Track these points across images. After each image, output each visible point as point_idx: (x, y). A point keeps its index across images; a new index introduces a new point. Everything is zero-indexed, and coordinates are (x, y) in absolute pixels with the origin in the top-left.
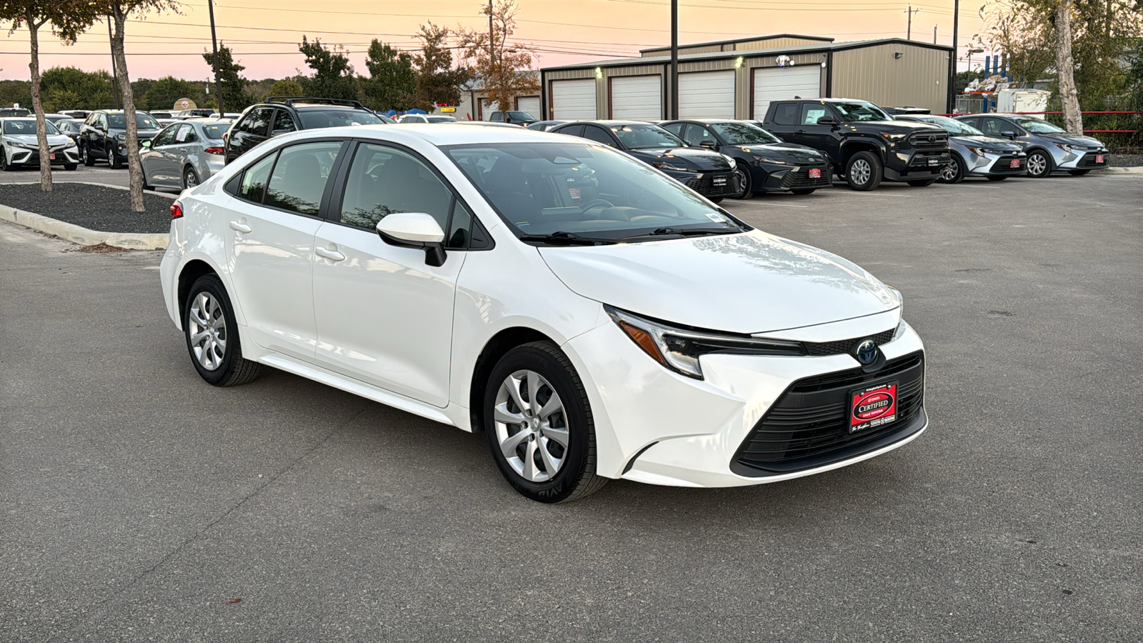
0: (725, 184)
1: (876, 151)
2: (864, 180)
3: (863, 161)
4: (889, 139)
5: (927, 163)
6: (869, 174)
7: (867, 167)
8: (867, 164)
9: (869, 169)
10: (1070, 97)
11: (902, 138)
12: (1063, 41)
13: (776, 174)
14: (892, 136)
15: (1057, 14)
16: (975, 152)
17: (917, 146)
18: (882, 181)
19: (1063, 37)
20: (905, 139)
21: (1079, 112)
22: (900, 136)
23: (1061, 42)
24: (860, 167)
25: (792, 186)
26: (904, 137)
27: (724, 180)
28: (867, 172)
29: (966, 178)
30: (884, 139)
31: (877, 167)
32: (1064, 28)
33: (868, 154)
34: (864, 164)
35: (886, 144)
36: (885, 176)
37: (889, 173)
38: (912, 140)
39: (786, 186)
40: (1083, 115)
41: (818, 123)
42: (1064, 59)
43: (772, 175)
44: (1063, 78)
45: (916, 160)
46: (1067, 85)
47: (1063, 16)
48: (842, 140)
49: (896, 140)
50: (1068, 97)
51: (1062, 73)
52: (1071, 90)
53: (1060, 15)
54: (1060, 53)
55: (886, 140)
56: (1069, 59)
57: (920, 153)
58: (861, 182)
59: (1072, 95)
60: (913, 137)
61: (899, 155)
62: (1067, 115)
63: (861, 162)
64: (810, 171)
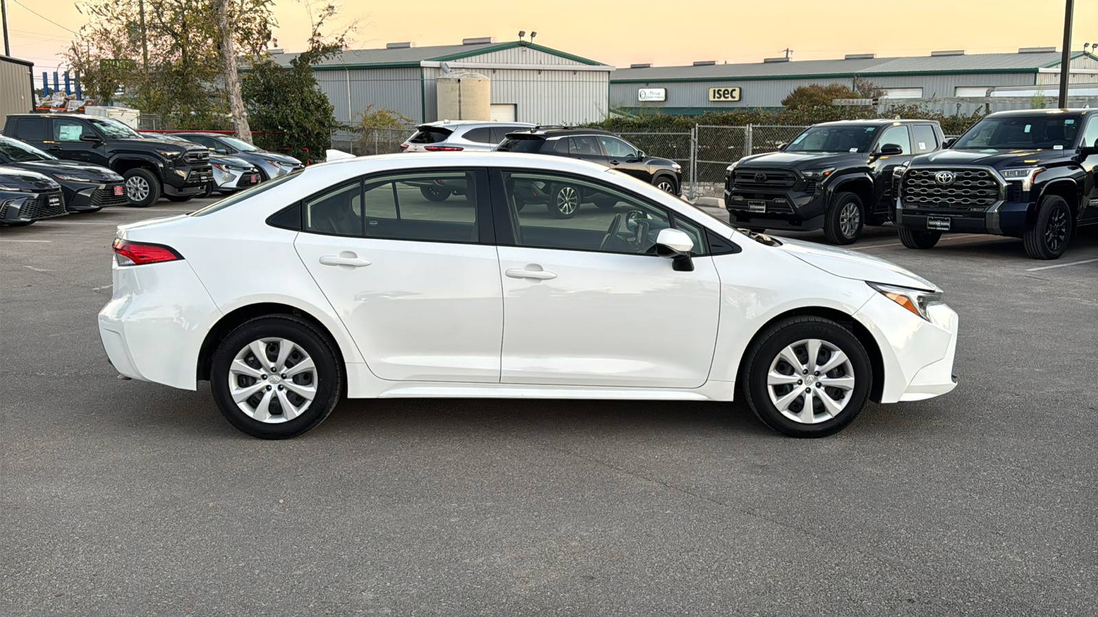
0: (58, 204)
1: (154, 168)
2: (143, 196)
3: (139, 178)
4: (165, 156)
5: (200, 180)
6: (148, 191)
7: (145, 184)
8: (144, 180)
9: (147, 185)
10: (242, 119)
11: (177, 156)
12: (231, 68)
13: (85, 192)
14: (169, 154)
15: (222, 43)
16: (221, 169)
17: (191, 163)
18: (161, 197)
19: (230, 64)
20: (180, 157)
21: (250, 133)
22: (175, 153)
23: (229, 69)
24: (137, 185)
25: (100, 204)
26: (179, 155)
27: (57, 200)
28: (145, 188)
29: (213, 193)
30: (161, 156)
31: (156, 184)
32: (230, 57)
33: (142, 170)
34: (141, 181)
35: (163, 162)
36: (165, 192)
37: (168, 189)
38: (186, 157)
39: (95, 205)
40: (253, 134)
41: (81, 139)
42: (234, 84)
43: (79, 193)
44: (235, 101)
45: (192, 176)
46: (239, 108)
47: (228, 46)
48: (111, 157)
49: (172, 157)
50: (240, 119)
51: (233, 96)
52: (242, 112)
53: (225, 44)
54: (229, 79)
55: (163, 158)
56: (238, 85)
57: (194, 170)
58: (138, 198)
59: (243, 116)
60: (187, 155)
61: (178, 172)
62: (240, 134)
63: (137, 179)
64: (115, 189)
